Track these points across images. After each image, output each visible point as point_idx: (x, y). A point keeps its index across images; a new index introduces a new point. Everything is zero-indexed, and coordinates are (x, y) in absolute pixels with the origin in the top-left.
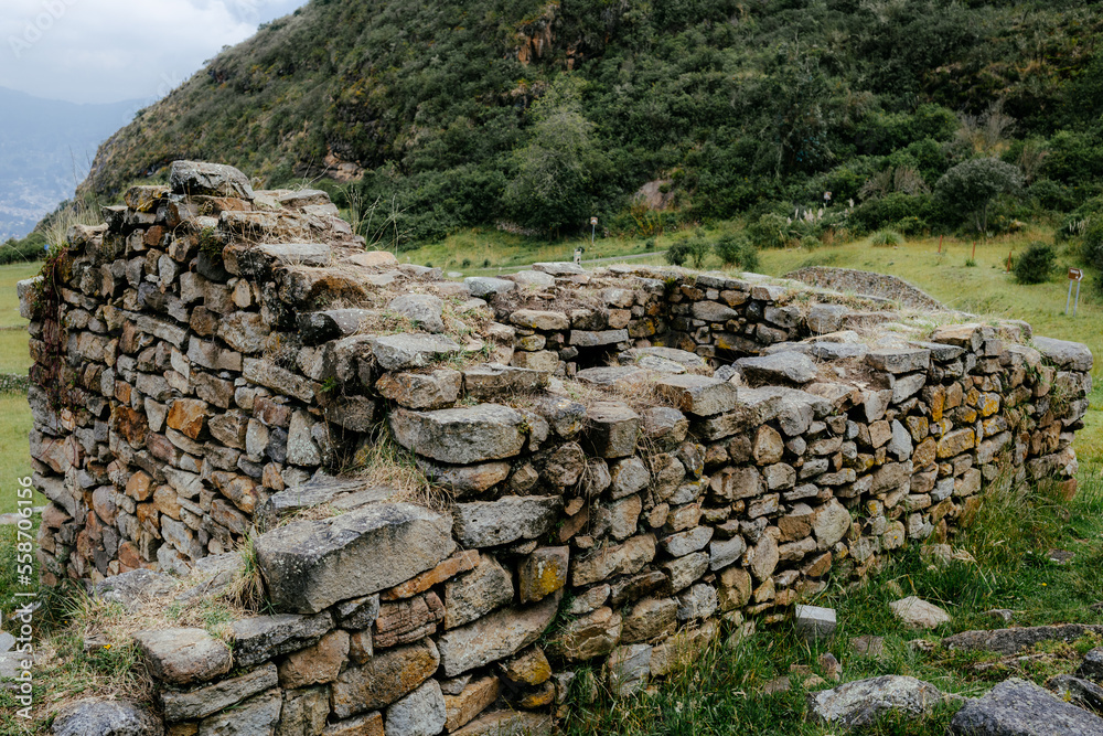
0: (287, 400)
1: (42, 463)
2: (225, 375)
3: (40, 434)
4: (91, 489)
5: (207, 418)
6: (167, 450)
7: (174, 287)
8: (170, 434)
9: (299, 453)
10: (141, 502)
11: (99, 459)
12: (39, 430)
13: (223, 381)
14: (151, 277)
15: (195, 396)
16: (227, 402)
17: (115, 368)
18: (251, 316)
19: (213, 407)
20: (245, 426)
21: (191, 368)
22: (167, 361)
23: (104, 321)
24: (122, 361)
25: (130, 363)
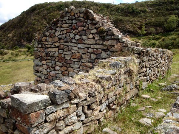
1: (36, 70)
4: (50, 72)
7: (74, 38)
9: (104, 56)
10: (63, 71)
12: (36, 65)
13: (86, 49)
14: (68, 37)
15: (79, 52)
16: (87, 52)
17: (58, 52)
18: (93, 39)
19: (83, 54)
20: (91, 55)
21: (78, 49)
22: (72, 49)
23: (55, 45)
24: (60, 51)
25: (62, 51)
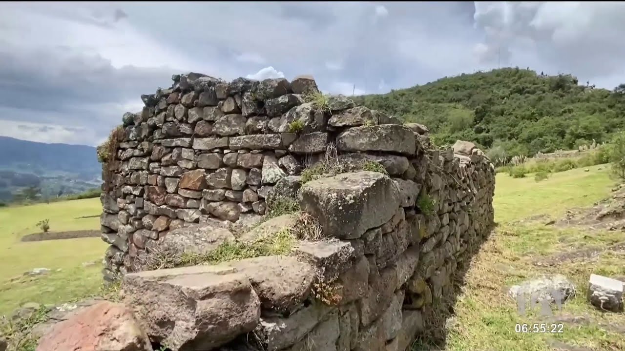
0: (260, 151)
1: (106, 227)
2: (217, 150)
3: (106, 213)
4: (133, 233)
5: (205, 176)
6: (179, 200)
7: (185, 119)
8: (181, 192)
9: (270, 176)
10: (160, 232)
11: (138, 217)
12: (106, 212)
13: (216, 154)
14: (170, 119)
15: (197, 167)
16: (218, 165)
17: (148, 169)
18: (234, 115)
19: (209, 171)
20: (230, 174)
21: (195, 153)
22: (179, 156)
23: (142, 150)
24: (152, 165)
25: (156, 164)
